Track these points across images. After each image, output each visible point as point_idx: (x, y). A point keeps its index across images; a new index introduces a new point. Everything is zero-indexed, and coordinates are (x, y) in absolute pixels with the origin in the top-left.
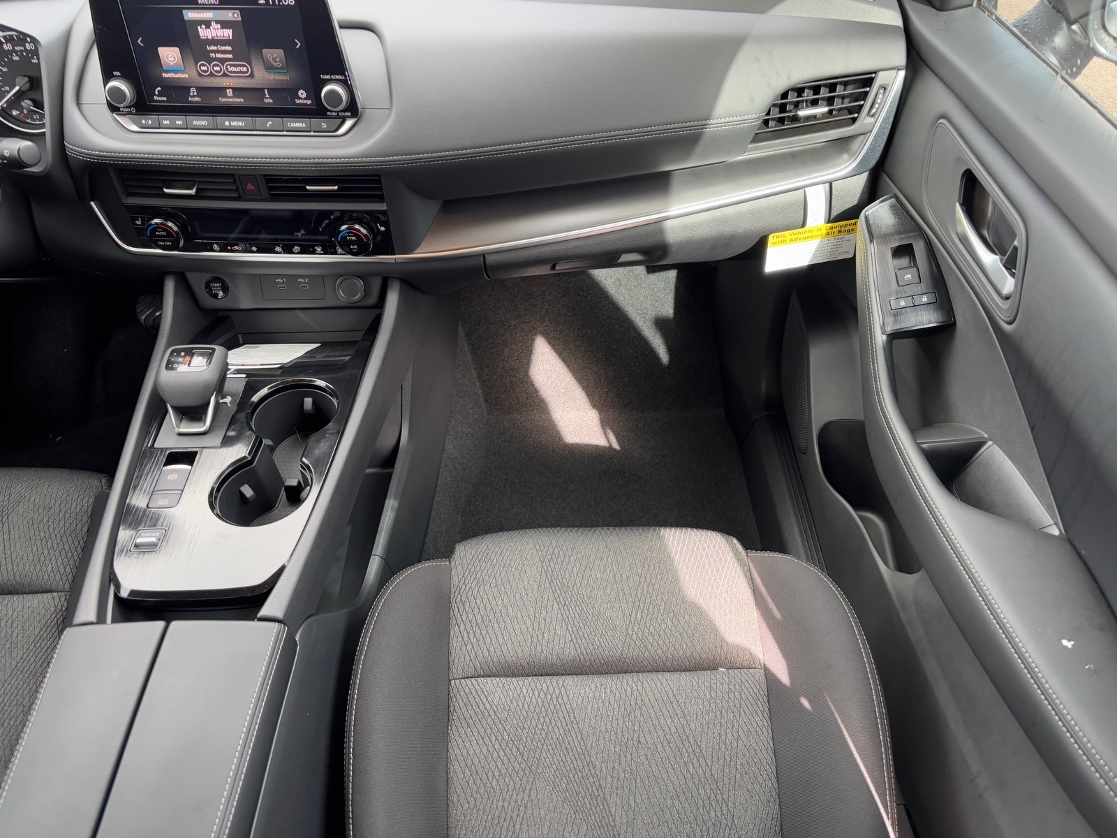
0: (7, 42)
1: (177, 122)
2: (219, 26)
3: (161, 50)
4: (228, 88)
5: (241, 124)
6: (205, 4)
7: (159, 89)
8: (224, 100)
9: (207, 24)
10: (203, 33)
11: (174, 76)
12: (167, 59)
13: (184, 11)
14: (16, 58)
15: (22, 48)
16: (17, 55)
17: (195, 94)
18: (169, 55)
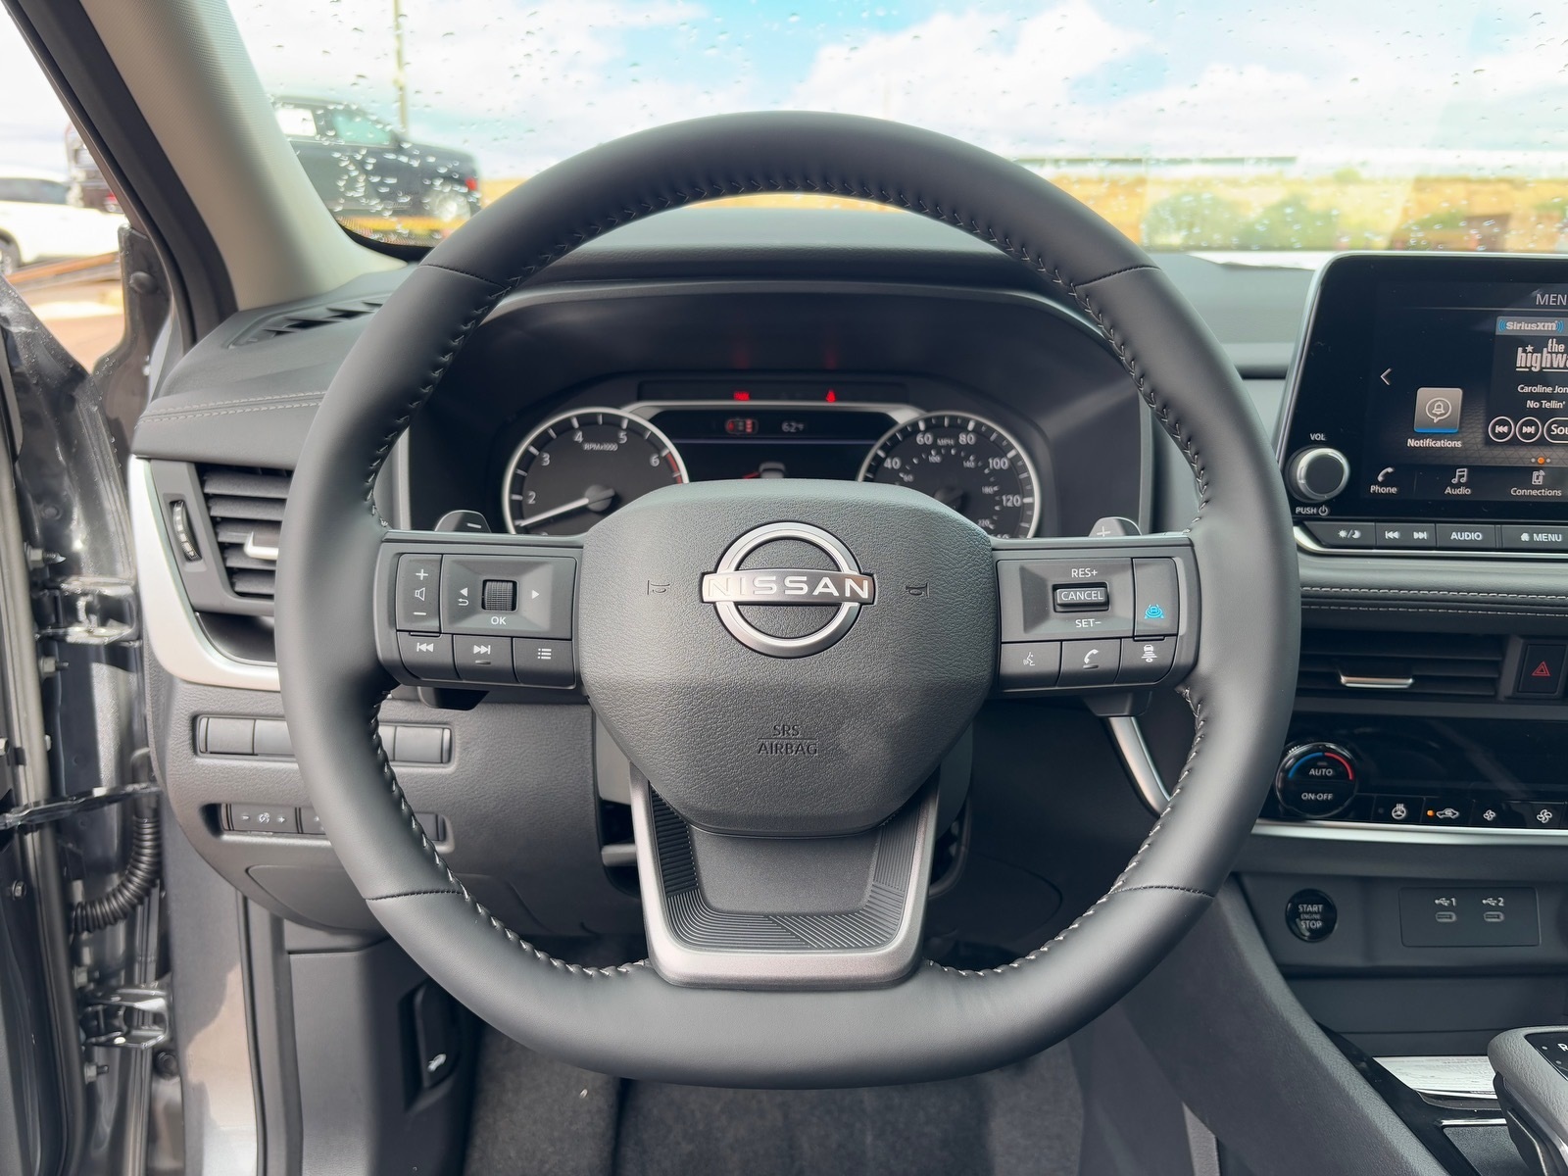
0: (927, 430)
1: (1416, 535)
2: (1562, 348)
3: (1423, 393)
4: (1538, 469)
5: (1554, 538)
6: (1549, 306)
7: (1390, 470)
8: (1520, 492)
9: (1539, 343)
10: (1525, 360)
11: (1432, 444)
12: (1431, 410)
13: (1500, 320)
14: (935, 458)
15: (951, 442)
16: (938, 453)
17: (1463, 480)
18: (1438, 403)
